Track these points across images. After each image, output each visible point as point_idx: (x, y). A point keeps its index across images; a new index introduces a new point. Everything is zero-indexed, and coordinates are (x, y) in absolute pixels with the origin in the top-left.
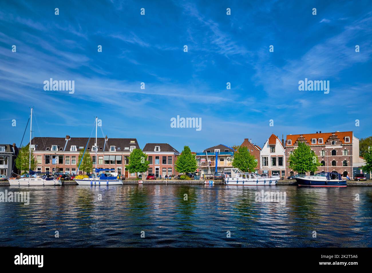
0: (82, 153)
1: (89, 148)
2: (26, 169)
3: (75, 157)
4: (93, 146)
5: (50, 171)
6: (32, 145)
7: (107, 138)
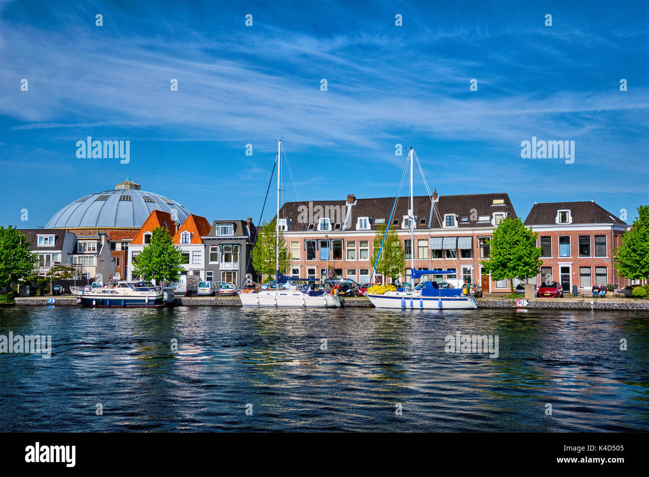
0: (381, 234)
1: (396, 222)
2: (271, 272)
3: (367, 242)
4: (405, 217)
5: (316, 275)
6: (282, 220)
7: (435, 195)
